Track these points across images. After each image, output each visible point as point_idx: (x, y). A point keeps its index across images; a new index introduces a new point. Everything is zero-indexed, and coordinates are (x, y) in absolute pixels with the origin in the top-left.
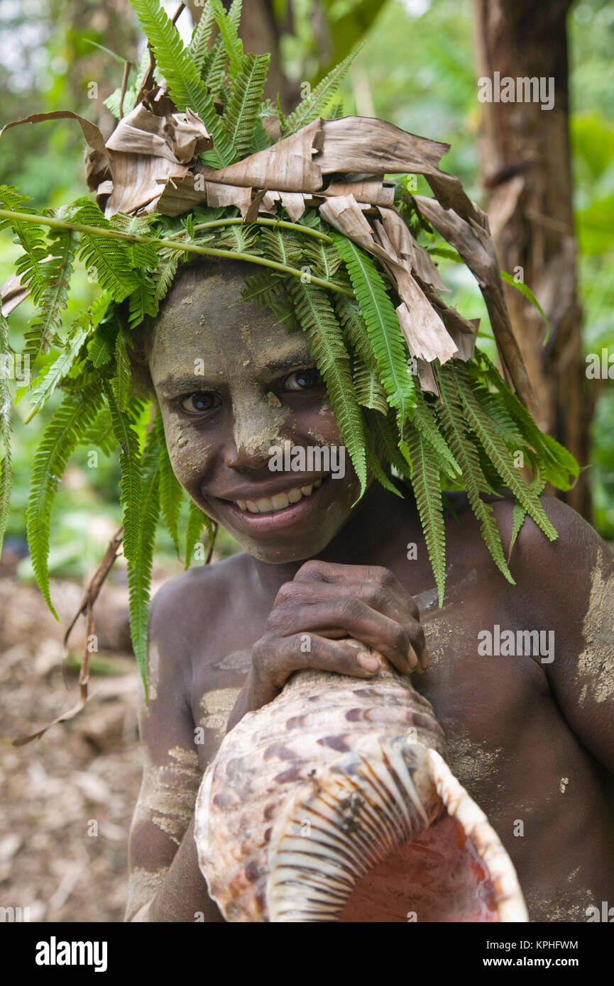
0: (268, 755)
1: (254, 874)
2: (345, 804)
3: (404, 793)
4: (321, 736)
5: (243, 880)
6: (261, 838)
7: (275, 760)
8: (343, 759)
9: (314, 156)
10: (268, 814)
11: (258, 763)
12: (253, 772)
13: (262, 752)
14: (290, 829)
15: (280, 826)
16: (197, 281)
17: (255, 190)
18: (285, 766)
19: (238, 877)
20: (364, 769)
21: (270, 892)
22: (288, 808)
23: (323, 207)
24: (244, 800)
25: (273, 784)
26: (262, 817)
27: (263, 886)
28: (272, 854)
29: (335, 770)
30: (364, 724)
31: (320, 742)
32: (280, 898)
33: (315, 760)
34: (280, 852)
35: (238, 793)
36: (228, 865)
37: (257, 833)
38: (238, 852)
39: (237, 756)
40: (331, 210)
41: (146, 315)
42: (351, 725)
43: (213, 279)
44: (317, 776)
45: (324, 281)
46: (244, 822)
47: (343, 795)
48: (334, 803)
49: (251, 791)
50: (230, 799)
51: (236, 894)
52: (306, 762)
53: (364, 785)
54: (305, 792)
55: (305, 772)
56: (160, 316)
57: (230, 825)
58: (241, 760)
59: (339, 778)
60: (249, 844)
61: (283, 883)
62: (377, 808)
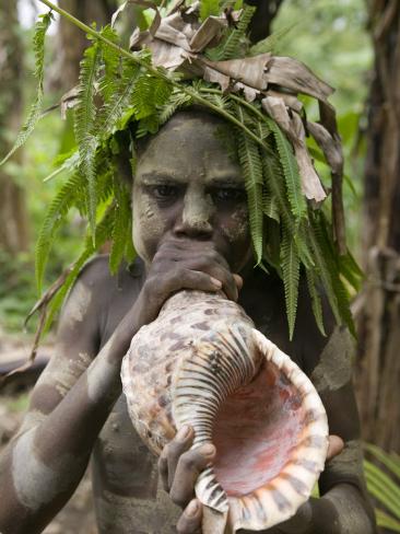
0: (162, 339)
1: (163, 403)
2: (212, 357)
3: (242, 350)
4: (193, 324)
5: (158, 407)
6: (166, 383)
7: (168, 340)
8: (207, 334)
9: (266, 72)
10: (168, 369)
11: (157, 344)
12: (155, 349)
13: (159, 338)
14: (182, 375)
15: (176, 374)
16: (185, 119)
17: (231, 79)
18: (174, 342)
19: (155, 405)
20: (220, 338)
21: (174, 411)
22: (180, 362)
23: (264, 100)
24: (152, 365)
25: (168, 353)
26: (164, 371)
27: (170, 409)
28: (173, 390)
29: (204, 340)
30: (215, 316)
31: (192, 327)
32: (181, 414)
33: (192, 336)
34: (178, 388)
35: (148, 362)
36: (147, 400)
37: (163, 381)
38: (153, 393)
39: (143, 344)
40: (268, 103)
41: (149, 133)
42: (208, 317)
43: (194, 120)
44: (194, 344)
45: (260, 140)
46: (154, 377)
47: (210, 353)
48: (206, 357)
49: (156, 359)
50: (143, 366)
51: (154, 416)
52: (186, 338)
53: (221, 346)
54: (188, 354)
55: (187, 343)
56: (157, 134)
57: (145, 379)
58: (146, 346)
59: (206, 344)
60: (158, 387)
61: (181, 405)
62: (229, 358)
